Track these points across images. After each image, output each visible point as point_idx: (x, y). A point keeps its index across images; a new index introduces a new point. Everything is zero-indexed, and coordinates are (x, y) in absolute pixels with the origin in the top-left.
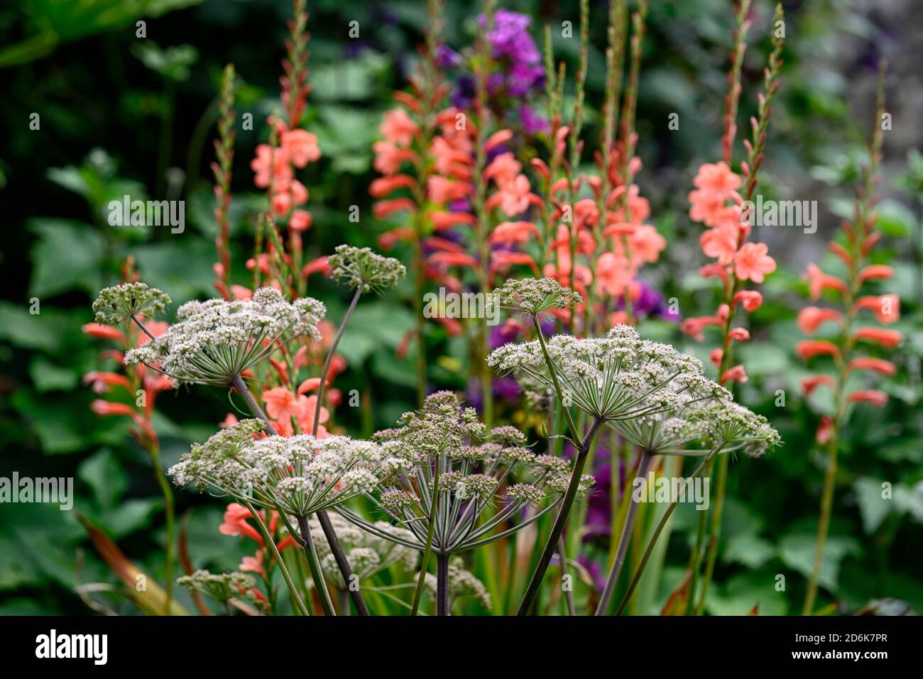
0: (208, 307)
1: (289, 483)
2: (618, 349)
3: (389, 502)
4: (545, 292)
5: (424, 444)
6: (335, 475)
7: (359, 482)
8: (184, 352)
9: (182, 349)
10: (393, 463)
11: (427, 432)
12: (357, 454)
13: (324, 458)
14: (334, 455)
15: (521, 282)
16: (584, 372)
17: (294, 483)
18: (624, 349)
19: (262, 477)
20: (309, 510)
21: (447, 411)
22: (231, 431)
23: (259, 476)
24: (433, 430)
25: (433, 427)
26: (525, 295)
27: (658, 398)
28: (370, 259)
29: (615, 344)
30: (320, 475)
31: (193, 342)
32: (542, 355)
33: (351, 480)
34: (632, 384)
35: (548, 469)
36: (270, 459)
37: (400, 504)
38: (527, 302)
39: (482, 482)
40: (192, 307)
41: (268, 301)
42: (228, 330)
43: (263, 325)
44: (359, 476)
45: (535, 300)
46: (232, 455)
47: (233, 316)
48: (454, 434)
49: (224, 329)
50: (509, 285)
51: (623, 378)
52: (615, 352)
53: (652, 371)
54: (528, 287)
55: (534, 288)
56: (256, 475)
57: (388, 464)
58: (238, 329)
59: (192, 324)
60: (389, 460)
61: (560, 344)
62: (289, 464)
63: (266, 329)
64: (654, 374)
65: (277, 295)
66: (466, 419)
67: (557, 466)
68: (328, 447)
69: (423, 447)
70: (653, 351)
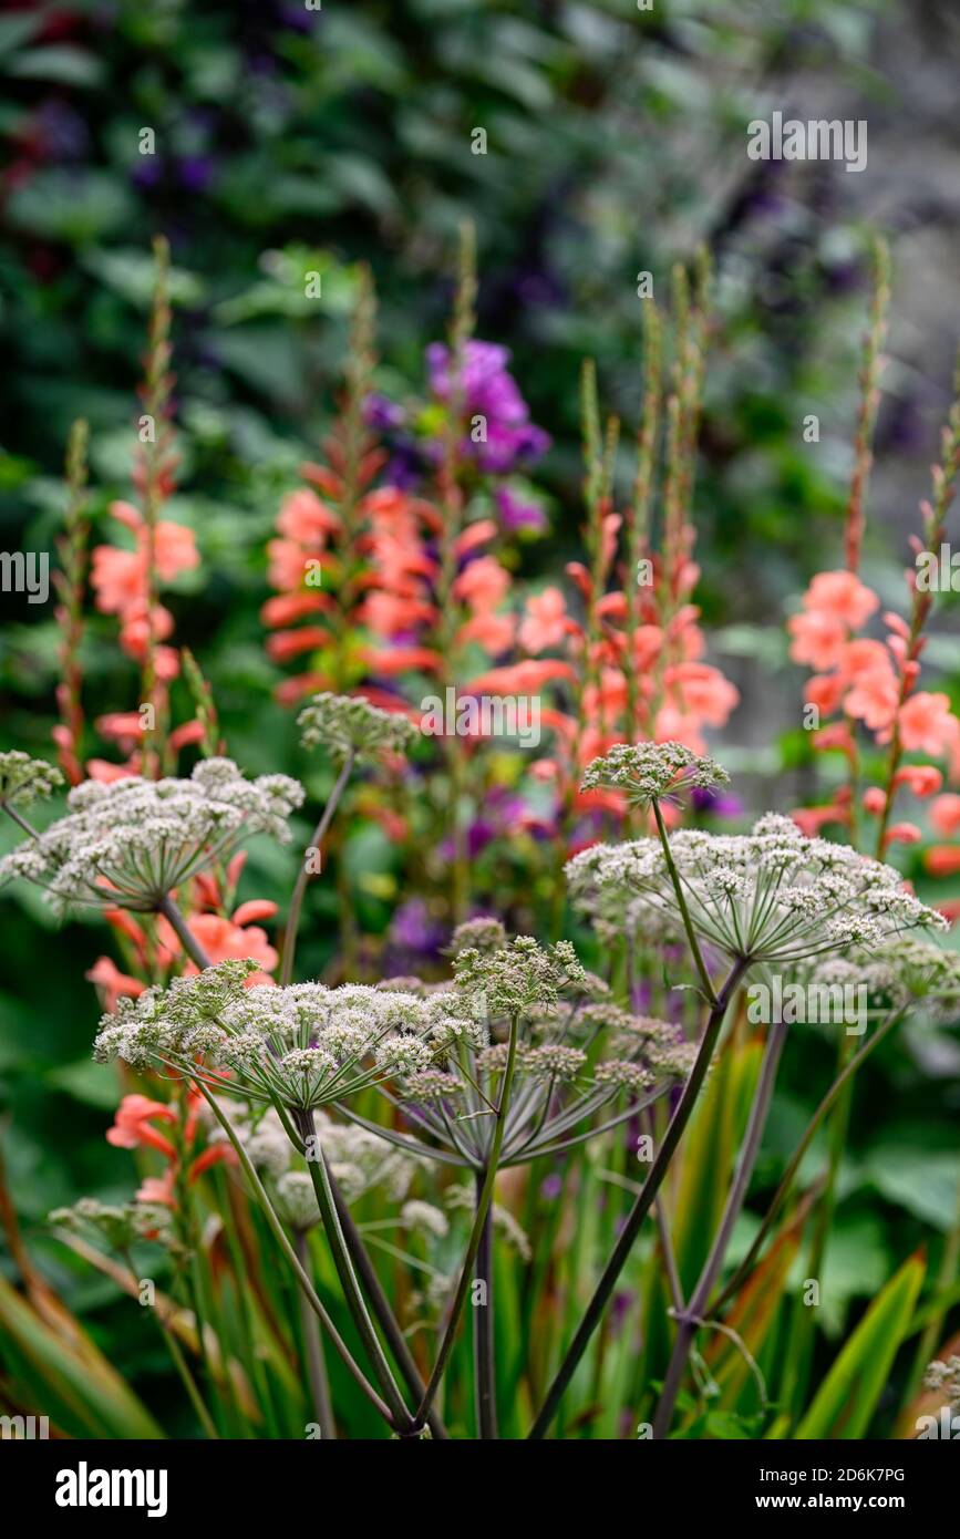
0: (120, 790)
1: (302, 1057)
2: (778, 852)
3: (420, 1089)
4: (675, 764)
5: (498, 998)
6: (367, 1046)
7: (407, 1055)
8: (95, 860)
9: (92, 854)
10: (453, 1026)
11: (502, 978)
12: (398, 1012)
13: (347, 1018)
14: (362, 1015)
15: (635, 748)
16: (733, 886)
17: (309, 1057)
18: (786, 852)
19: (258, 1046)
20: (316, 1100)
21: (529, 947)
22: (211, 978)
23: (253, 1046)
24: (511, 976)
25: (510, 972)
26: (645, 768)
27: (847, 927)
28: (366, 715)
29: (772, 844)
30: (345, 1046)
31: (109, 843)
32: (663, 861)
33: (393, 1052)
34: (805, 905)
35: (648, 1038)
36: (267, 1020)
37: (438, 1093)
38: (650, 778)
39: (562, 1057)
40: (91, 790)
41: (219, 781)
42: (164, 826)
43: (216, 817)
44: (407, 1047)
45: (662, 776)
46: (210, 1016)
47: (166, 804)
48: (545, 982)
49: (153, 823)
50: (618, 753)
51: (792, 897)
52: (775, 857)
53: (832, 886)
54: (647, 756)
55: (657, 757)
56: (250, 1045)
57: (444, 1029)
58: (177, 822)
59: (102, 816)
60: (446, 1023)
61: (687, 843)
62: (296, 1027)
63: (222, 822)
64: (837, 890)
65: (229, 771)
66: (561, 959)
67: (661, 1034)
68: (350, 1003)
69: (498, 1002)
70: (830, 856)
